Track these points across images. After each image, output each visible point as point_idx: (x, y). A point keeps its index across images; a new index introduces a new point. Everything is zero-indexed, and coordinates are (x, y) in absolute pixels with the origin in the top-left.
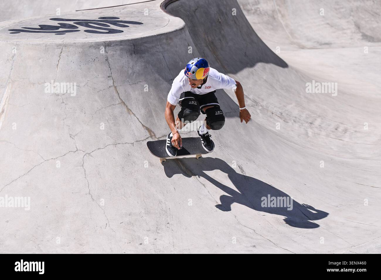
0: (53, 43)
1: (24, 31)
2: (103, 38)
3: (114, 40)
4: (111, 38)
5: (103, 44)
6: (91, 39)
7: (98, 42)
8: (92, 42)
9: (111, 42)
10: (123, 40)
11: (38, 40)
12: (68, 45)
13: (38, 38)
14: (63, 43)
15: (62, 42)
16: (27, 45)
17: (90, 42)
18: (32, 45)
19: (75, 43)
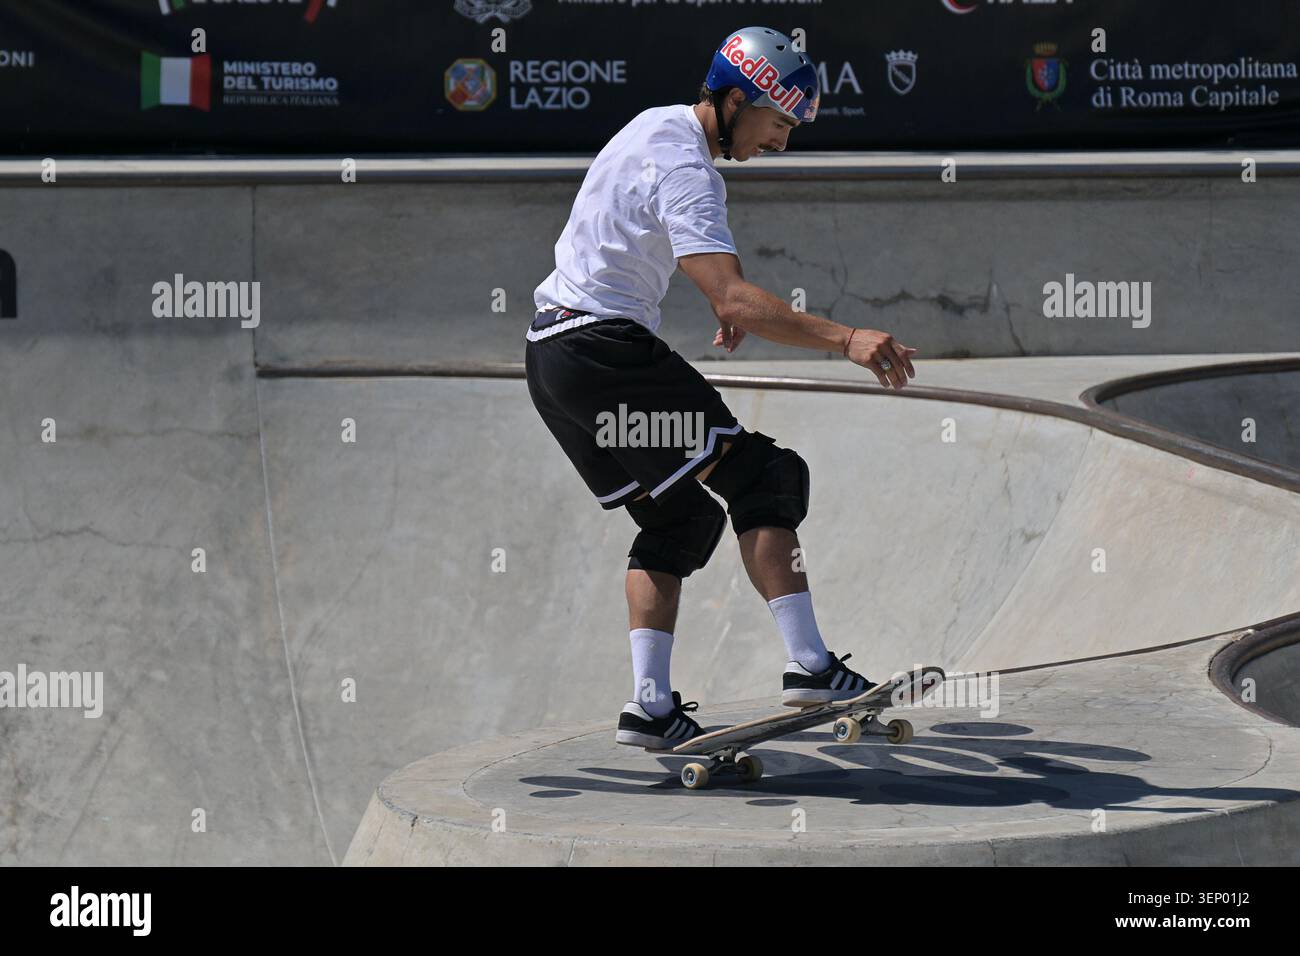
0: (750, 844)
1: (597, 785)
2: (982, 825)
3: (1035, 834)
4: (1016, 825)
5: (984, 853)
6: (928, 829)
7: (963, 845)
8: (931, 841)
9: (1021, 847)
10: (1077, 838)
11: (672, 828)
12: (819, 854)
13: (672, 820)
14: (795, 847)
15: (790, 841)
16: (624, 851)
17: (924, 841)
18: (650, 852)
19: (852, 847)
